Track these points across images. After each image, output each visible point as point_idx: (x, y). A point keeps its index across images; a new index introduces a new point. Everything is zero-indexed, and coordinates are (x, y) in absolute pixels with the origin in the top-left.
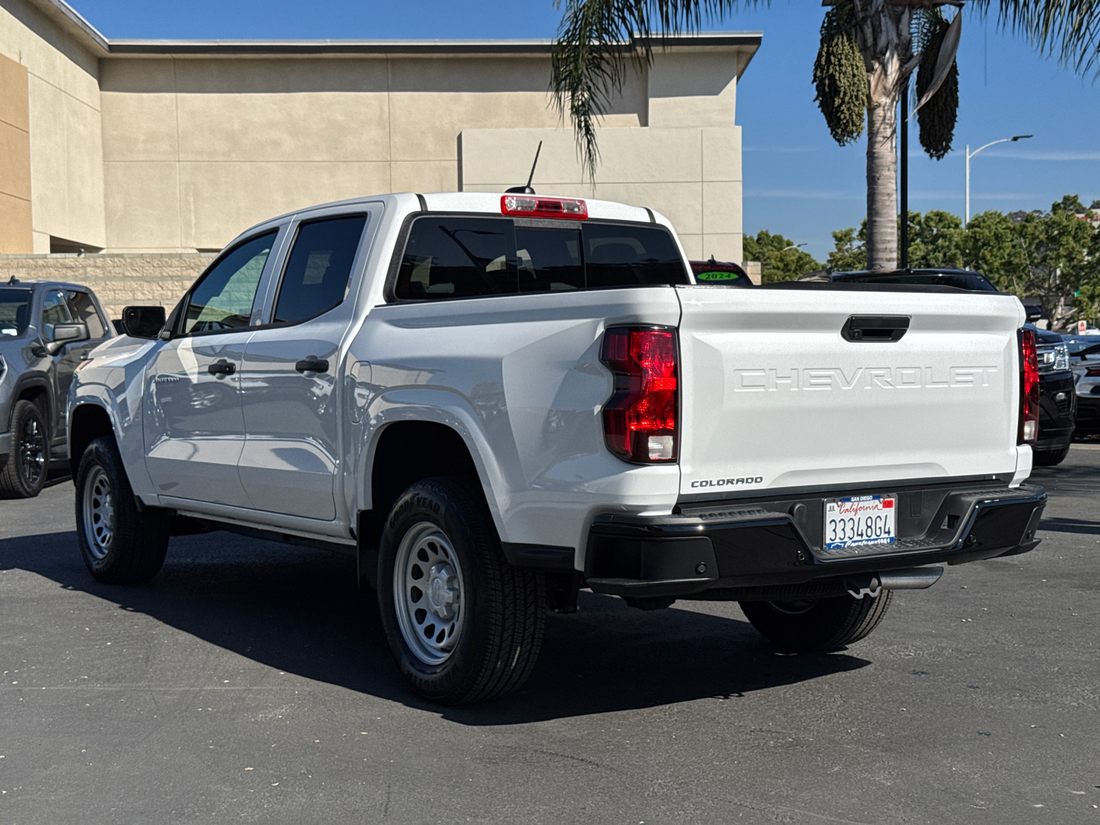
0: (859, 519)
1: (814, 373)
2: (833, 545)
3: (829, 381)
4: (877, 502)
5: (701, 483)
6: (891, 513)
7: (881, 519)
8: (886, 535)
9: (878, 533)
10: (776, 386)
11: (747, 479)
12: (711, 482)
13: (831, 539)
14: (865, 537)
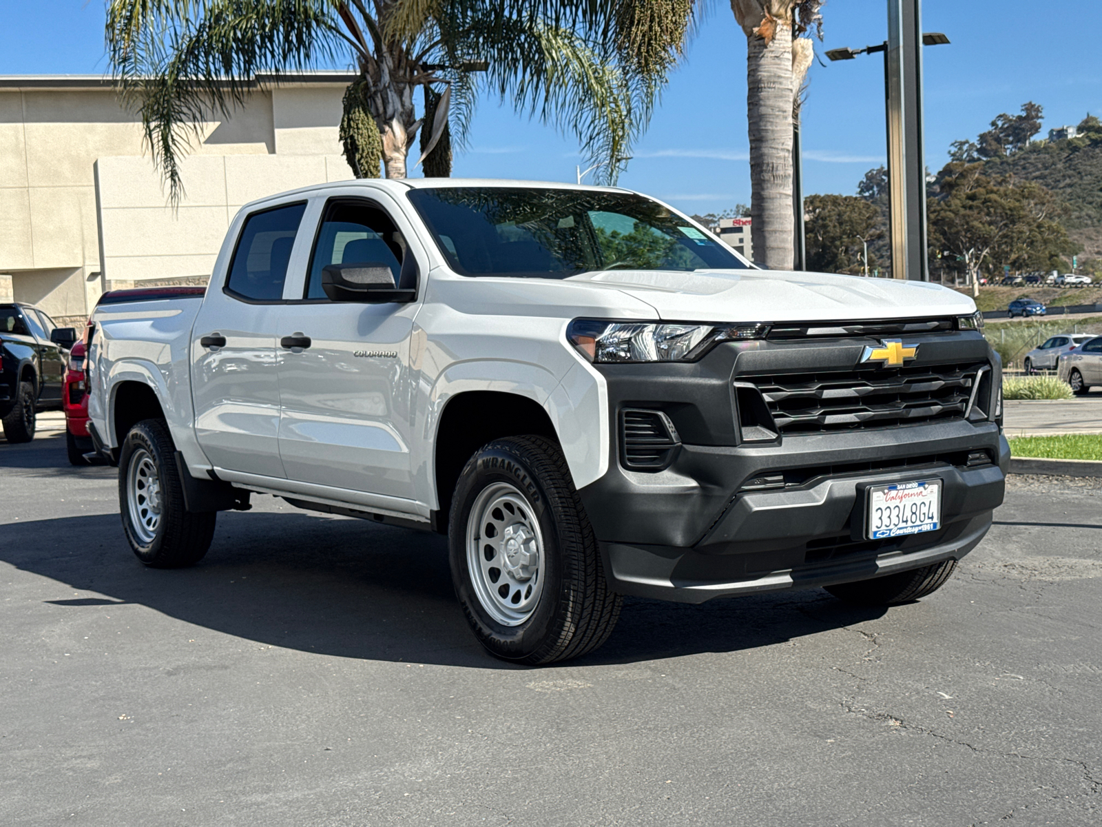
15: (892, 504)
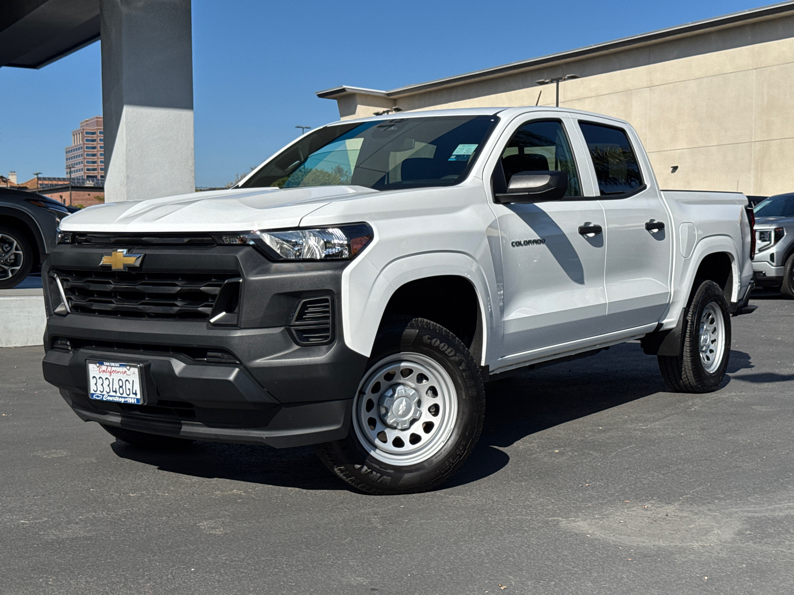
15: (104, 376)
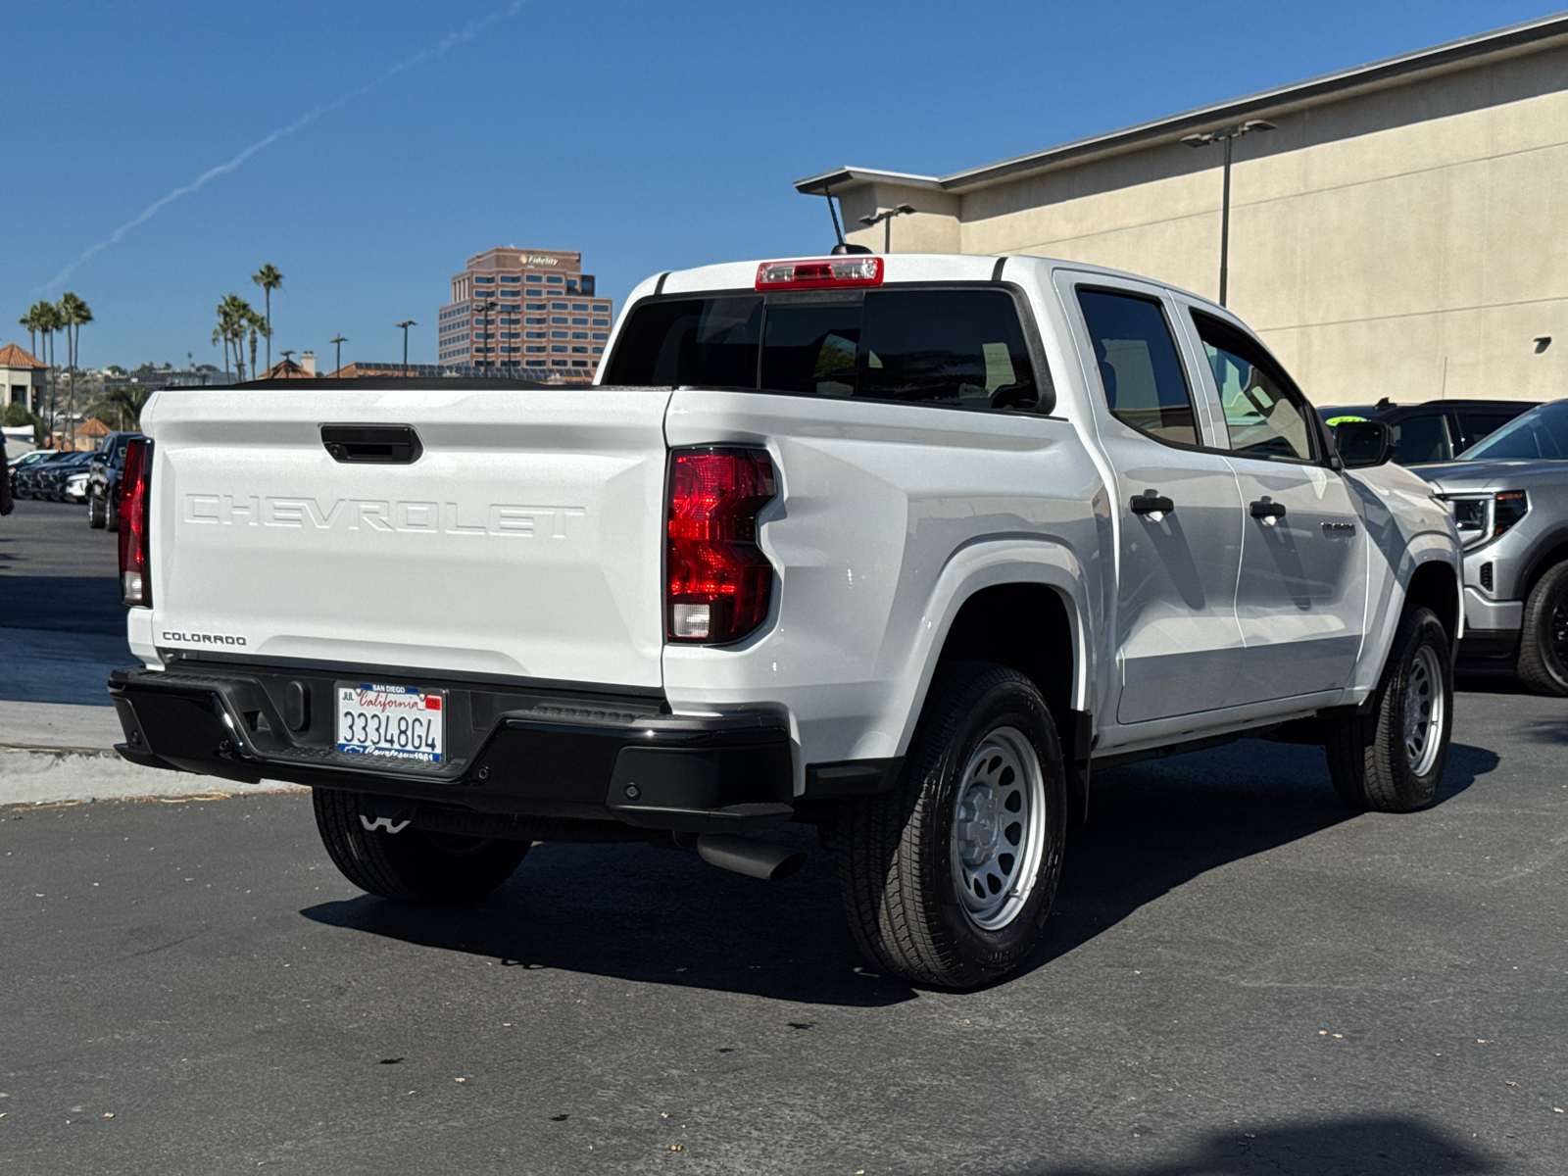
0: (388, 718)
1: (278, 503)
2: (347, 748)
3: (297, 515)
4: (414, 698)
5: (174, 634)
6: (437, 717)
7: (421, 724)
8: (429, 750)
9: (417, 744)
10: (232, 517)
11: (227, 638)
12: (184, 635)
13: (346, 739)
14: (396, 746)
